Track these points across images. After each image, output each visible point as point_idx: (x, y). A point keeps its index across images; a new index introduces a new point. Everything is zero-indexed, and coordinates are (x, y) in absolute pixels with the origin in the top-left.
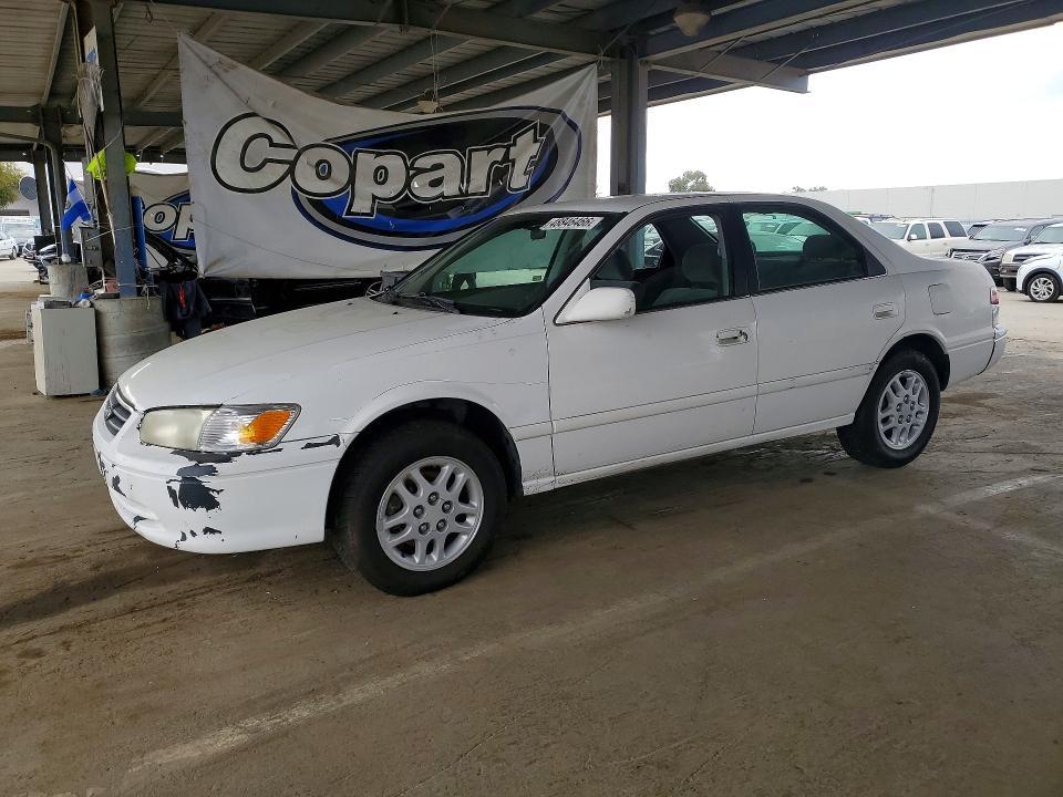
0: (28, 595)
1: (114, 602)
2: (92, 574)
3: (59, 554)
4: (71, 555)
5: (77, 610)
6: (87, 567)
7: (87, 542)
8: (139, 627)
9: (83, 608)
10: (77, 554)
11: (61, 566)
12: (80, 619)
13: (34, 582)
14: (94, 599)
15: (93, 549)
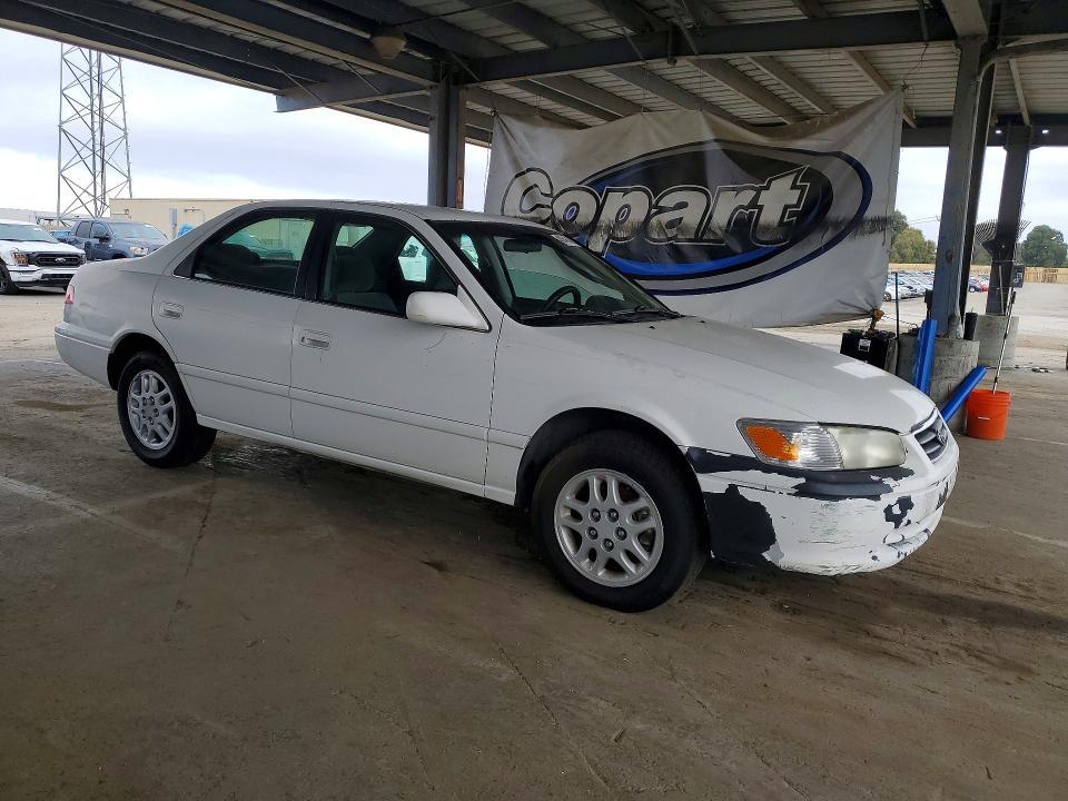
0: (1021, 631)
1: (946, 589)
2: (950, 619)
3: (974, 661)
4: (963, 653)
5: (980, 598)
6: (952, 630)
7: (936, 658)
8: (939, 567)
9: (974, 596)
10: (955, 650)
11: (978, 644)
12: (981, 591)
13: (1013, 643)
14: (962, 598)
15: (935, 647)
